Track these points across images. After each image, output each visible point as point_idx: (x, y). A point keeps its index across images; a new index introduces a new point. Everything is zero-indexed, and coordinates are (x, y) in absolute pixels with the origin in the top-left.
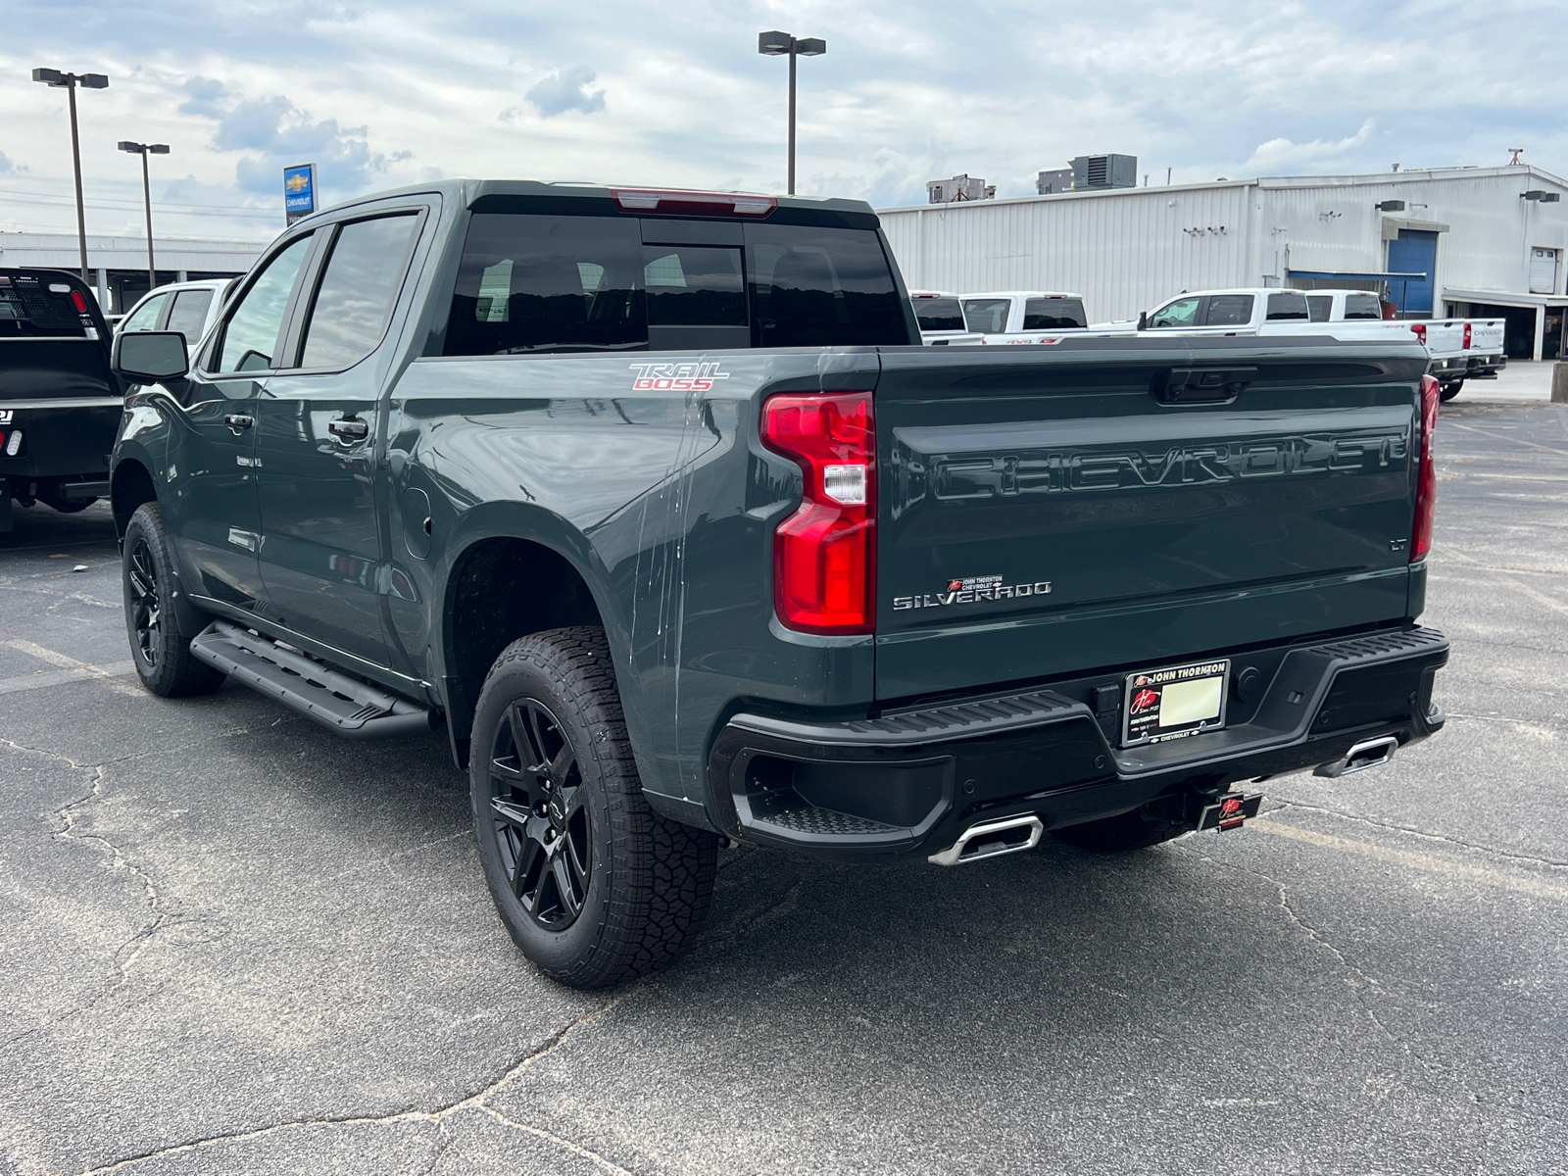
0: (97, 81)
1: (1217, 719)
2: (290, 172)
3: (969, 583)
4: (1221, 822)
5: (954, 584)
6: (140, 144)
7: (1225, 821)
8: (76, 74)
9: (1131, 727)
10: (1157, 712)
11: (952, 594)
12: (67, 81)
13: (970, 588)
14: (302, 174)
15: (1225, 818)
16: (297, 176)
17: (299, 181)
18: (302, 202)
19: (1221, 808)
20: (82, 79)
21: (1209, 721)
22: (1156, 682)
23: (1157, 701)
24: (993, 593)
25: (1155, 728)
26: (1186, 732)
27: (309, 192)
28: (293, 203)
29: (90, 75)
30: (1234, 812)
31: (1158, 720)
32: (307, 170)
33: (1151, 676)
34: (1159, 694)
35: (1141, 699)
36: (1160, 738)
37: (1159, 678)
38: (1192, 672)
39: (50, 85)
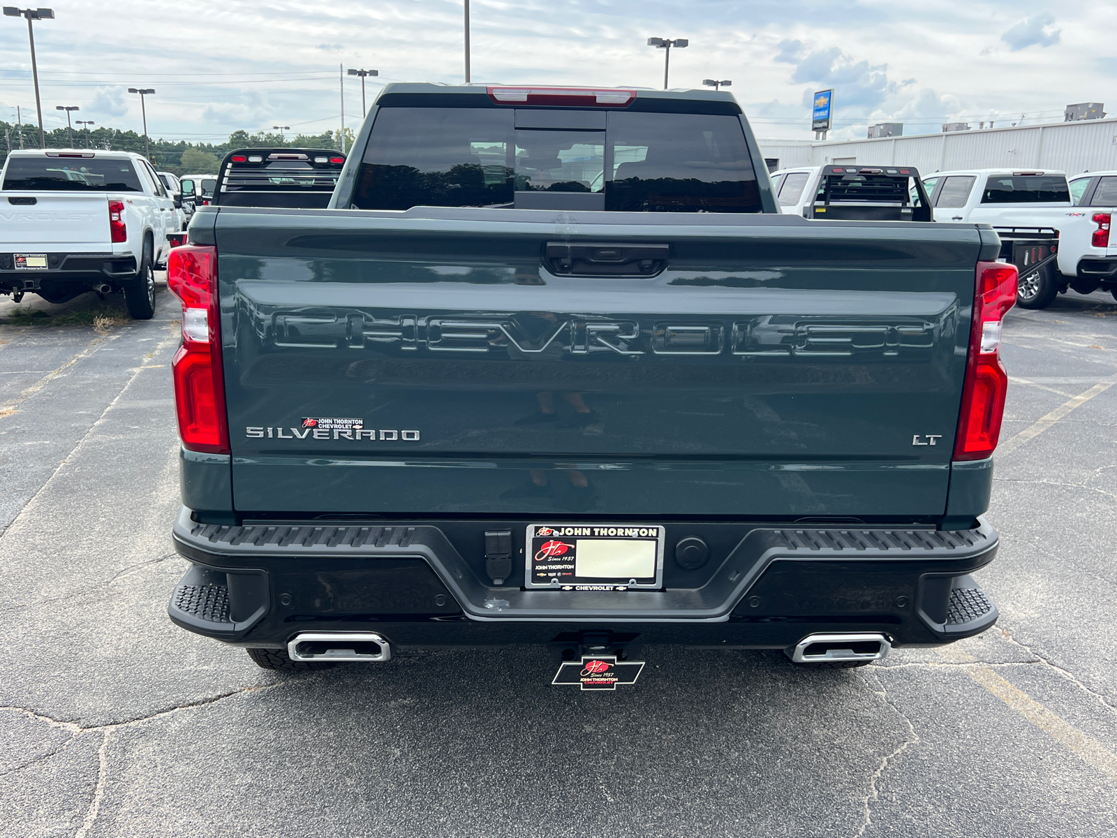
0: (682, 43)
1: (652, 580)
2: (818, 95)
3: (325, 423)
4: (582, 680)
5: (309, 421)
6: (715, 80)
7: (588, 680)
8: (671, 40)
9: (534, 572)
10: (573, 562)
11: (307, 430)
12: (665, 44)
13: (327, 426)
14: (825, 96)
15: (589, 676)
16: (822, 97)
17: (823, 101)
18: (823, 114)
19: (583, 667)
20: (674, 42)
21: (639, 580)
22: (565, 535)
23: (572, 552)
24: (354, 433)
25: (570, 576)
26: (609, 587)
27: (827, 107)
28: (817, 114)
29: (679, 40)
30: (602, 673)
31: (573, 571)
32: (828, 94)
33: (559, 529)
34: (573, 546)
35: (550, 548)
36: (574, 587)
37: (569, 532)
38: (612, 532)
39: (657, 47)
